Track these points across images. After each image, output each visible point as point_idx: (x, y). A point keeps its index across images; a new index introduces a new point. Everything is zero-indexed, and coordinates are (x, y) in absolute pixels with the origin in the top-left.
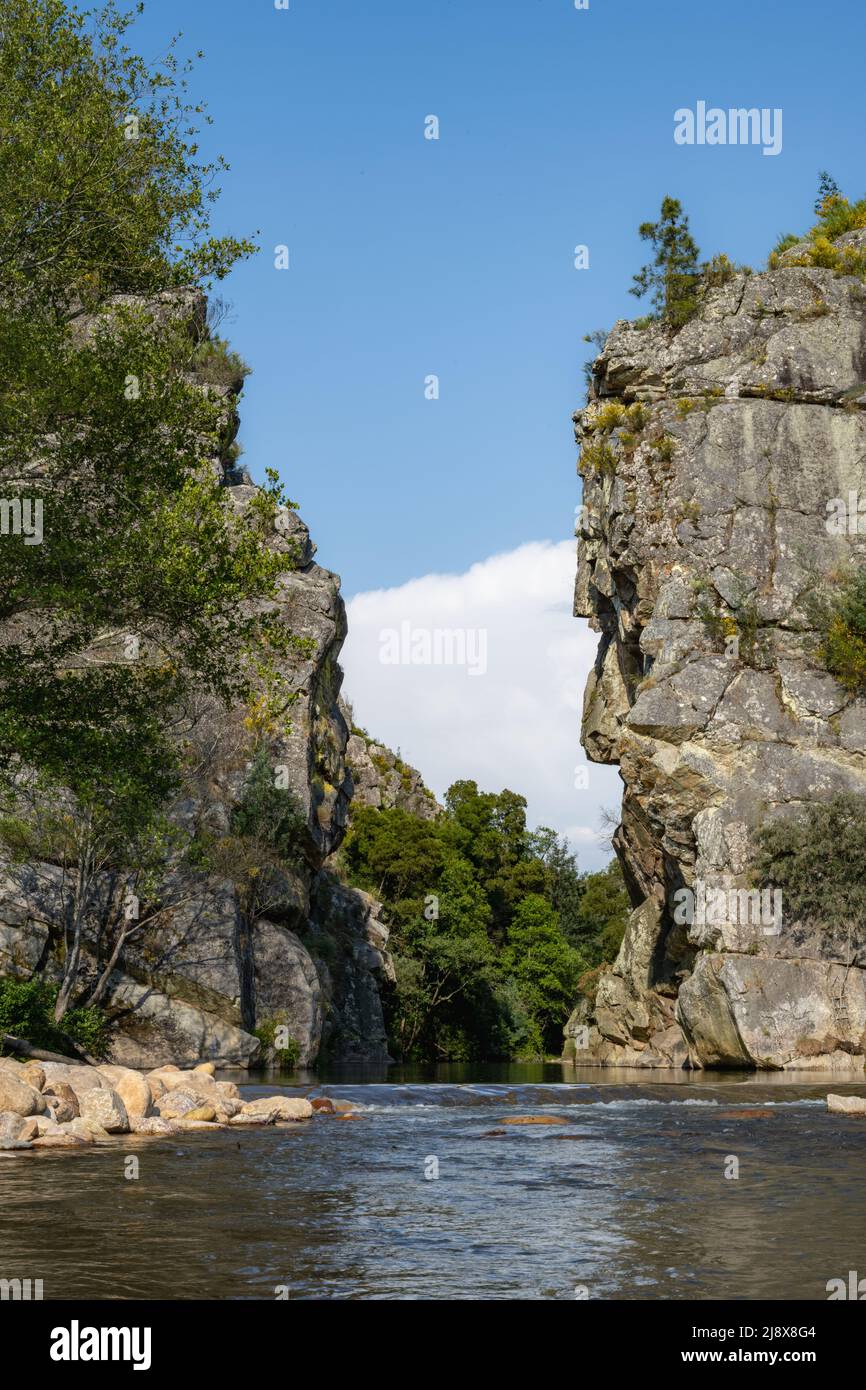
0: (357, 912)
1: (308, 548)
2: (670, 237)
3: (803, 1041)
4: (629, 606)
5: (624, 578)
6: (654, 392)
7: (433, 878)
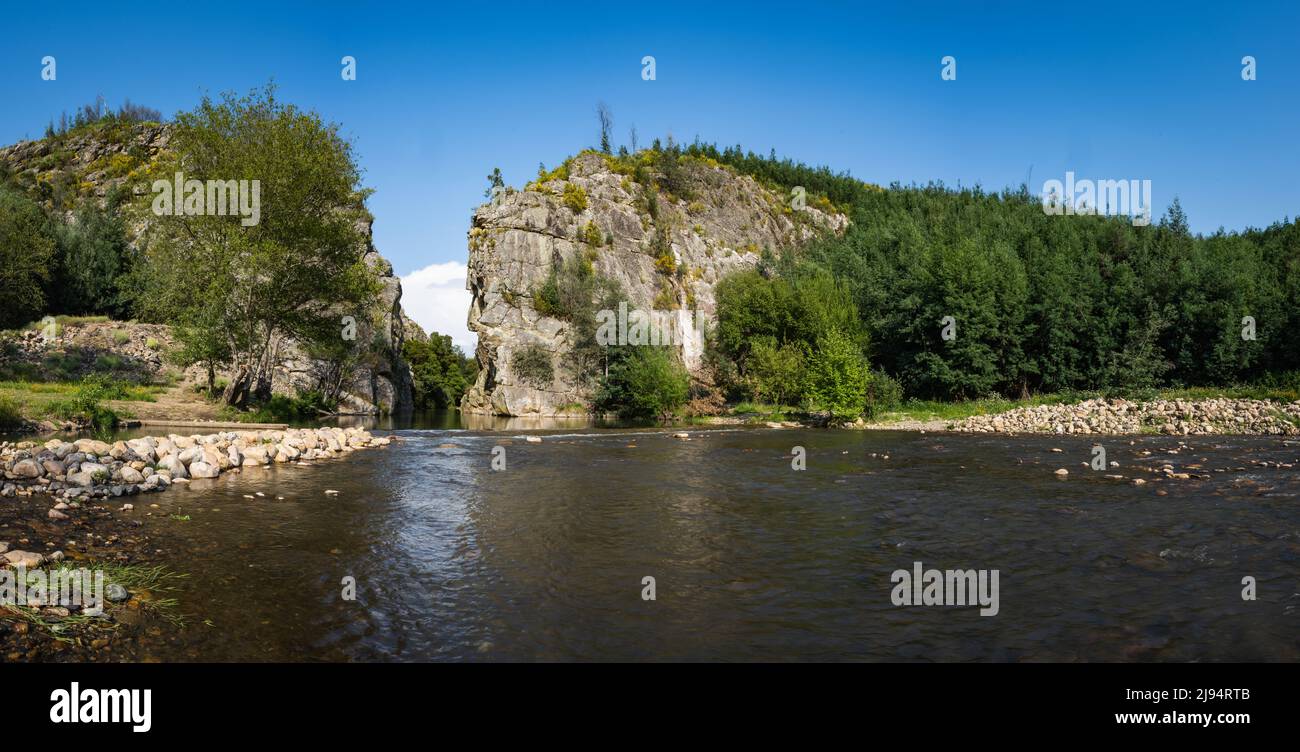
0: (406, 369)
1: (391, 270)
2: (497, 180)
3: (524, 409)
4: (481, 288)
5: (480, 280)
6: (490, 226)
7: (426, 359)
